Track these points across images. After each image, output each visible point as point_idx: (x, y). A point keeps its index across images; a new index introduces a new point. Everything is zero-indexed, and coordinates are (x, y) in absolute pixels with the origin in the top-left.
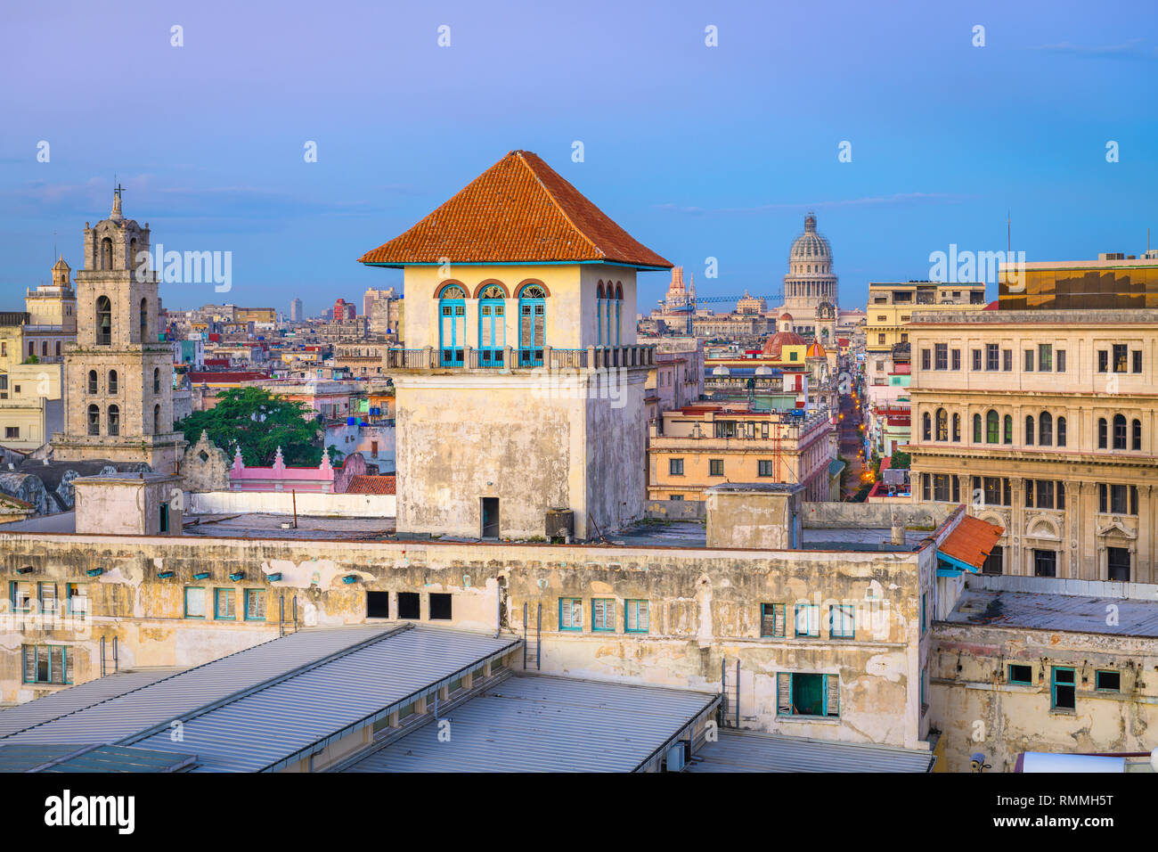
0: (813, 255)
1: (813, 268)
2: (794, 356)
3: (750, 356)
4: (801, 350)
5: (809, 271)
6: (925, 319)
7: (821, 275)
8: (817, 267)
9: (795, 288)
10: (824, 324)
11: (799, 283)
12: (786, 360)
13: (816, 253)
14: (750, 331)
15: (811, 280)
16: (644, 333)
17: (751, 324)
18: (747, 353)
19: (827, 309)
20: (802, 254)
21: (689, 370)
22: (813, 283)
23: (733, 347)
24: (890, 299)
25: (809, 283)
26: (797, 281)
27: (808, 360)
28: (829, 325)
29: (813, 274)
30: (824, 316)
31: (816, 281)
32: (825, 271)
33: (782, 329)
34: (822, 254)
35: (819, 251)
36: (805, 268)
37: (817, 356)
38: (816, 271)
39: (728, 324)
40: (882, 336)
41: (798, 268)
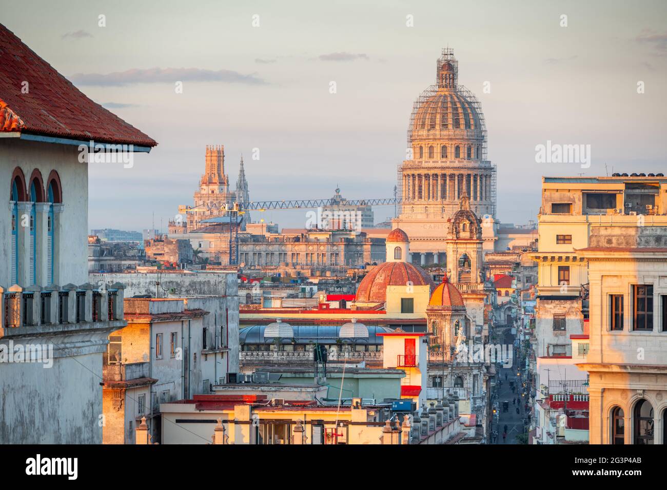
0: (450, 127)
1: (451, 151)
2: (407, 305)
3: (335, 305)
4: (420, 295)
5: (444, 155)
6: (614, 240)
7: (466, 163)
8: (457, 148)
9: (420, 186)
10: (462, 249)
11: (427, 176)
12: (393, 311)
13: (457, 124)
14: (341, 260)
15: (448, 172)
16: (153, 263)
17: (342, 247)
18: (330, 298)
19: (467, 223)
20: (433, 126)
21: (211, 330)
22: (452, 176)
23: (308, 288)
24: (578, 206)
25: (444, 176)
26: (423, 172)
27: (431, 311)
28: (471, 250)
29: (452, 162)
30: (463, 235)
31: (457, 172)
32: (473, 156)
33: (390, 258)
34: (468, 125)
35: (462, 122)
36: (437, 150)
37: (447, 303)
38: (457, 155)
39: (301, 248)
40: (564, 270)
41: (426, 150)
